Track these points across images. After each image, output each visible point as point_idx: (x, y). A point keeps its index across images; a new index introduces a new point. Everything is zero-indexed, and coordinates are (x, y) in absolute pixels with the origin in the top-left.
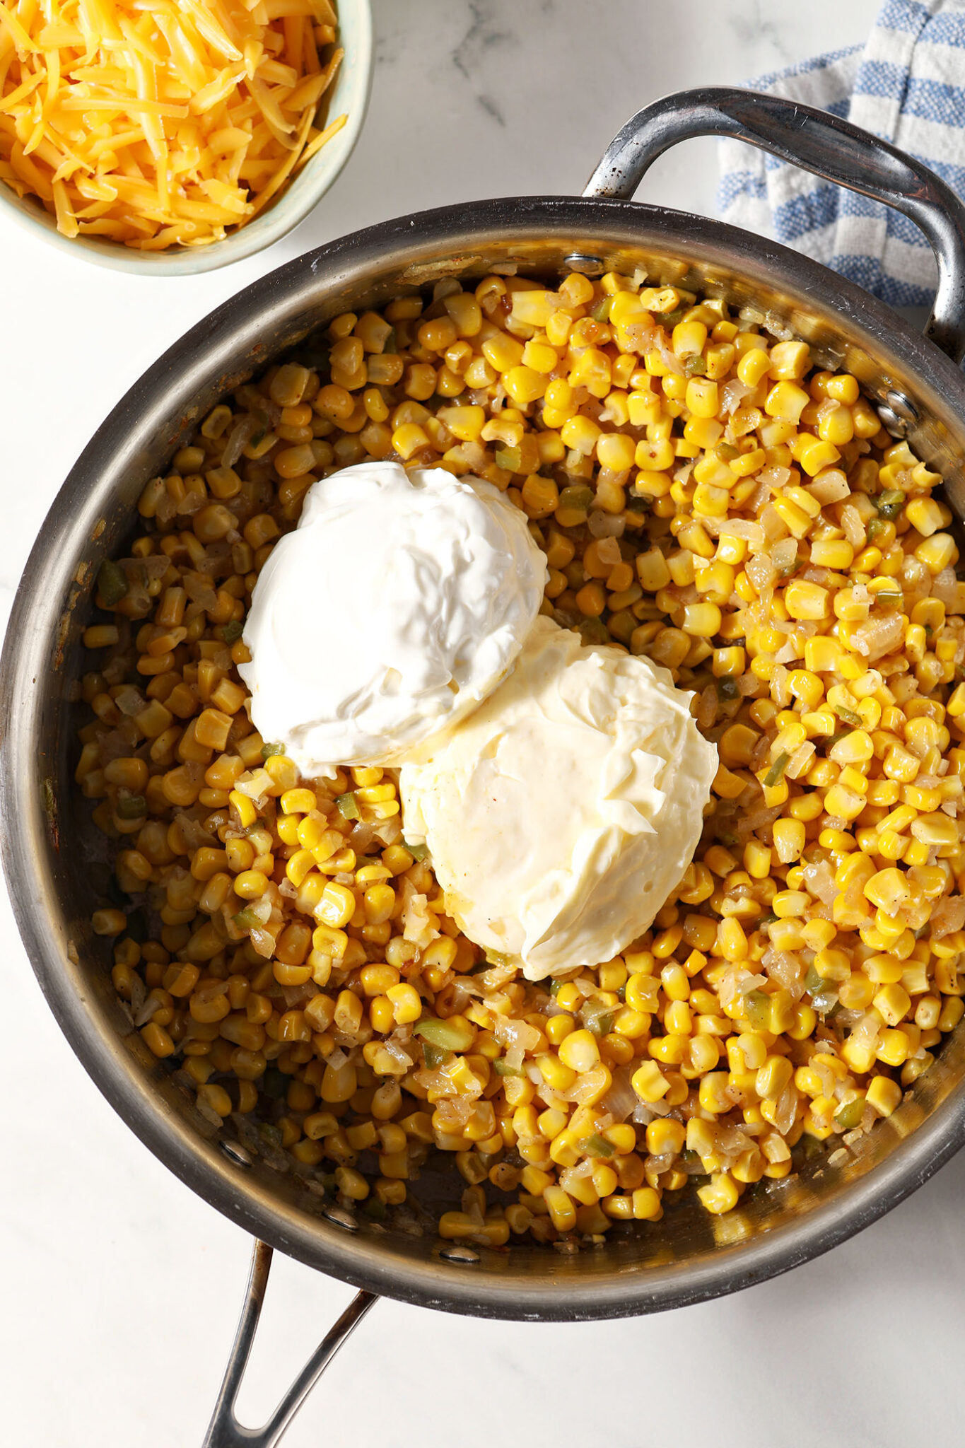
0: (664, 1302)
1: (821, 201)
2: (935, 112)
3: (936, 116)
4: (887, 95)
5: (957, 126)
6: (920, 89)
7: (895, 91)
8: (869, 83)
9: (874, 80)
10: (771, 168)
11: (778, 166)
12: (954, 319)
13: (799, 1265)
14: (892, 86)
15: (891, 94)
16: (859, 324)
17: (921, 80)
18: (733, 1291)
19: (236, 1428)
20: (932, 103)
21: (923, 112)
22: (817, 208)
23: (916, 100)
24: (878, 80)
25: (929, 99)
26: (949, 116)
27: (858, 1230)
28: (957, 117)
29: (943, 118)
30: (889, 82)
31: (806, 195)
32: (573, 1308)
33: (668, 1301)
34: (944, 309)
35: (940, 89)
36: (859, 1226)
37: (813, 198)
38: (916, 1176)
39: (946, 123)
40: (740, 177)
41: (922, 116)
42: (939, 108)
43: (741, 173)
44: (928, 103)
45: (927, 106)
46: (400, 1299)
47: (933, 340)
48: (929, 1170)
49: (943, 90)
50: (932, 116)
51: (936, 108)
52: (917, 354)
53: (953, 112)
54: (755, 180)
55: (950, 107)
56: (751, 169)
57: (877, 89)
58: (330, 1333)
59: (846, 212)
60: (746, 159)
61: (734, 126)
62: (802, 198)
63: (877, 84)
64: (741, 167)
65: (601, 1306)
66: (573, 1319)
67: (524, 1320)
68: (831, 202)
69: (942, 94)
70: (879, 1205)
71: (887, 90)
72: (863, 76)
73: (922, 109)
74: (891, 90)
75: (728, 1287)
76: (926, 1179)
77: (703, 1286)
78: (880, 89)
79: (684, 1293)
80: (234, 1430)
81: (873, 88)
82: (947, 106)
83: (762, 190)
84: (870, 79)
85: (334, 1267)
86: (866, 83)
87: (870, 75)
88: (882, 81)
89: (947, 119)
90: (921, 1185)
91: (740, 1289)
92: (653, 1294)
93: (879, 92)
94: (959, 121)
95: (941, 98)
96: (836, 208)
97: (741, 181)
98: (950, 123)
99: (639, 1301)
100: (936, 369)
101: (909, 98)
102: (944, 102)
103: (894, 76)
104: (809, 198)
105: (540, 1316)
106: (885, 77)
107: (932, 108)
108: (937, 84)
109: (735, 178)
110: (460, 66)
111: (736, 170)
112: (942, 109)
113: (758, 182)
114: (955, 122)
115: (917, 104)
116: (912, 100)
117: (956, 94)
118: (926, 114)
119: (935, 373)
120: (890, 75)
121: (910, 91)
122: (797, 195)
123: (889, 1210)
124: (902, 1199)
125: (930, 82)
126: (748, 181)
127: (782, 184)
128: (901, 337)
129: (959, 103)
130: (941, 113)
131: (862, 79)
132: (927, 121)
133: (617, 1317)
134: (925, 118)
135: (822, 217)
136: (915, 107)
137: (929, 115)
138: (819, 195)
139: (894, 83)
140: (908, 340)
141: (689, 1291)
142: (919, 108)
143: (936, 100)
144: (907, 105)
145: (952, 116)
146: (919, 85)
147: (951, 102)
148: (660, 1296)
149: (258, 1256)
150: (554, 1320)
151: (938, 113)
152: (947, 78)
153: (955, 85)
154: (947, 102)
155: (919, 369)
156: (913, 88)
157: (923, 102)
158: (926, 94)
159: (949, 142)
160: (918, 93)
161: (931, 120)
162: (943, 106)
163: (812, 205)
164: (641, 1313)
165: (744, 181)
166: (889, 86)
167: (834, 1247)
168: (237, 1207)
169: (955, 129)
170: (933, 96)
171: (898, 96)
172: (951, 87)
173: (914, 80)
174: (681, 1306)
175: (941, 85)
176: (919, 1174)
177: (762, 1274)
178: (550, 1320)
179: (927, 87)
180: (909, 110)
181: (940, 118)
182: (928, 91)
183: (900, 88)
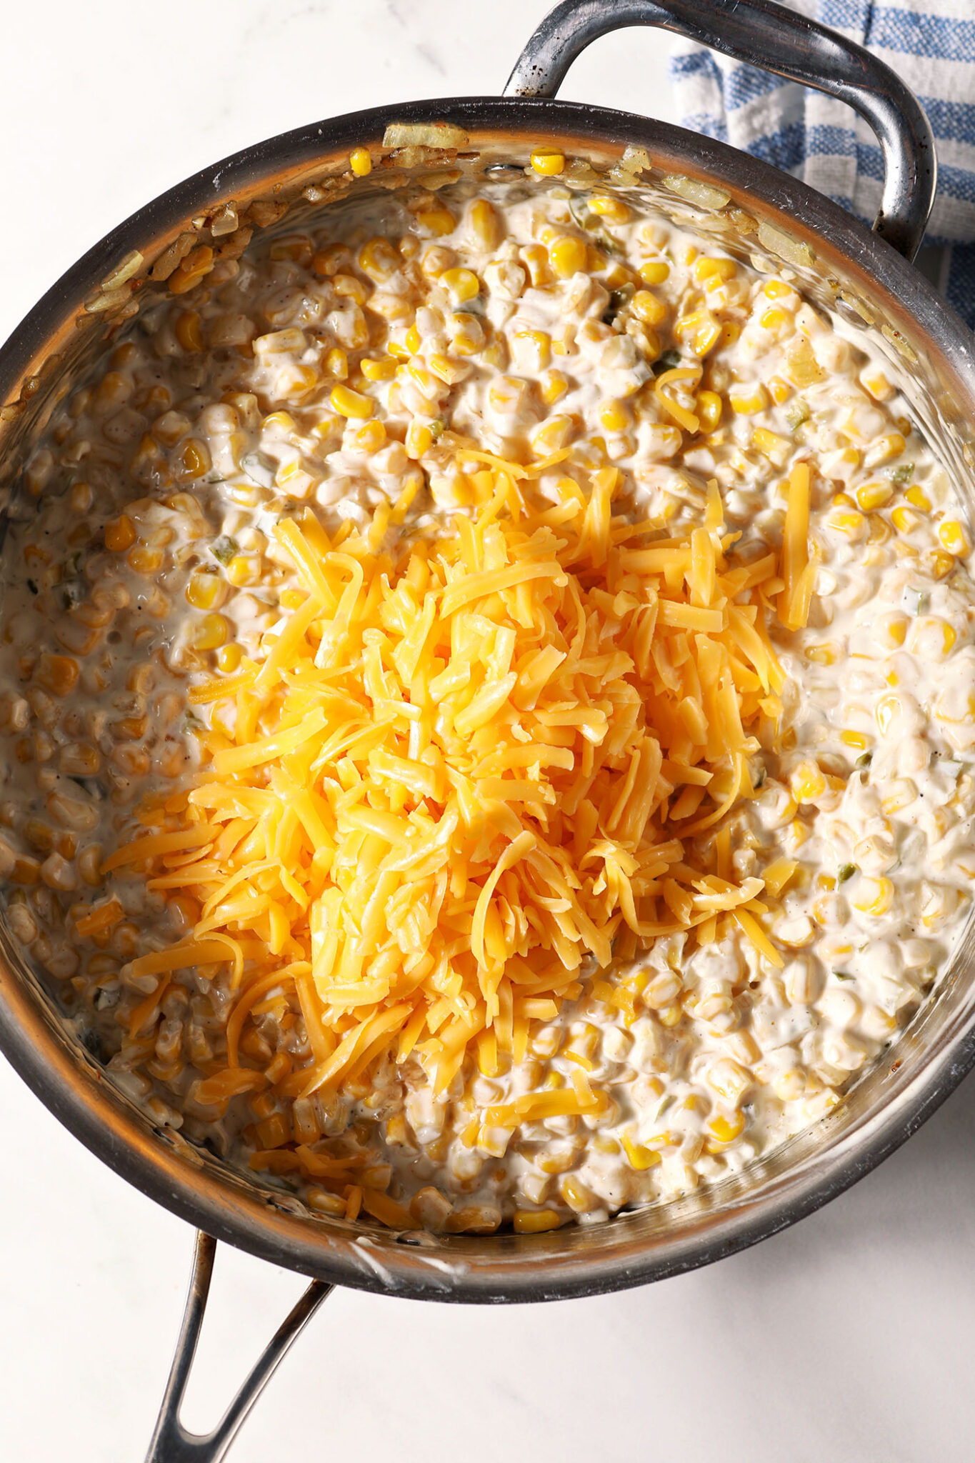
0: (639, 1276)
1: (785, 141)
2: (901, 42)
3: (903, 46)
4: (850, 25)
5: (925, 56)
6: (884, 19)
7: (859, 21)
8: (830, 14)
9: (835, 10)
10: (731, 108)
11: (738, 106)
12: (904, 214)
13: (782, 1229)
14: (855, 16)
15: (854, 25)
16: (803, 223)
17: (886, 9)
18: (713, 1261)
19: (183, 1435)
20: (898, 33)
21: (889, 42)
22: (781, 149)
23: (881, 30)
24: (840, 11)
25: (895, 29)
26: (916, 45)
27: (842, 1190)
28: (924, 46)
29: (910, 48)
30: (851, 12)
31: (769, 135)
32: (542, 1287)
33: (642, 1275)
34: (893, 204)
35: (905, 17)
36: (844, 1185)
37: (777, 139)
38: (902, 1129)
39: (914, 53)
40: (698, 120)
41: (888, 47)
42: (906, 37)
43: (699, 116)
44: (894, 32)
45: (892, 36)
46: (355, 1287)
47: (882, 237)
48: (916, 1122)
49: (909, 18)
50: (899, 46)
51: (902, 37)
52: (865, 253)
53: (920, 41)
54: (714, 122)
55: (917, 35)
56: (710, 111)
57: (839, 20)
58: (281, 1328)
59: (814, 151)
60: (704, 101)
61: (660, 15)
62: (765, 140)
63: (839, 15)
64: (699, 109)
65: (571, 1284)
66: (542, 1300)
67: (489, 1303)
68: (796, 142)
69: (908, 23)
70: (865, 1162)
71: (850, 20)
72: (824, 7)
73: (888, 39)
74: (854, 20)
75: (707, 1257)
76: (914, 1131)
77: (681, 1257)
78: (843, 19)
79: (660, 1266)
80: (179, 1437)
81: (834, 20)
82: (913, 35)
83: (722, 133)
84: (831, 10)
85: (281, 1256)
86: (827, 14)
87: (831, 6)
88: (844, 11)
89: (914, 49)
90: (908, 1138)
91: (720, 1258)
92: (627, 1269)
93: (842, 23)
94: (927, 50)
95: (907, 27)
96: (802, 148)
97: (699, 124)
98: (918, 53)
99: (612, 1277)
100: (887, 267)
101: (873, 28)
102: (910, 31)
103: (856, 6)
104: (773, 138)
105: (507, 1297)
106: (847, 7)
107: (898, 37)
108: (902, 11)
109: (693, 120)
110: (395, 13)
111: (694, 113)
112: (909, 38)
113: (717, 125)
114: (923, 51)
115: (882, 34)
116: (877, 30)
117: (923, 22)
118: (892, 44)
119: (886, 272)
120: (852, 5)
121: (874, 21)
122: (760, 136)
123: (875, 1166)
124: (888, 1154)
125: (894, 10)
126: (707, 124)
127: (744, 125)
128: (848, 235)
129: (927, 31)
130: (908, 43)
131: (823, 11)
132: (894, 52)
133: (590, 1295)
134: (892, 48)
135: (787, 159)
136: (880, 38)
137: (895, 45)
138: (783, 135)
139: (856, 13)
140: (856, 238)
141: (665, 1263)
142: (884, 39)
143: (902, 29)
144: (871, 36)
145: (920, 46)
146: (883, 14)
147: (917, 31)
148: (634, 1270)
149: (201, 1250)
150: (522, 1302)
151: (905, 42)
152: (912, 6)
153: (921, 12)
154: (913, 31)
155: (868, 268)
156: (877, 17)
157: (888, 31)
158: (891, 23)
159: (918, 73)
160: (882, 22)
161: (898, 51)
162: (910, 35)
163: (776, 146)
164: (615, 1289)
165: (703, 124)
166: (851, 16)
167: (818, 1208)
168: (175, 1196)
169: (924, 59)
170: (899, 25)
171: (862, 26)
172: (917, 14)
173: (877, 9)
174: (657, 1280)
175: (906, 13)
176: (905, 1126)
177: (743, 1242)
178: (517, 1302)
179: (892, 15)
180: (874, 41)
181: (907, 47)
182: (893, 20)
183: (863, 18)
